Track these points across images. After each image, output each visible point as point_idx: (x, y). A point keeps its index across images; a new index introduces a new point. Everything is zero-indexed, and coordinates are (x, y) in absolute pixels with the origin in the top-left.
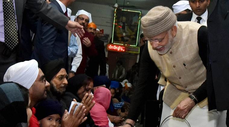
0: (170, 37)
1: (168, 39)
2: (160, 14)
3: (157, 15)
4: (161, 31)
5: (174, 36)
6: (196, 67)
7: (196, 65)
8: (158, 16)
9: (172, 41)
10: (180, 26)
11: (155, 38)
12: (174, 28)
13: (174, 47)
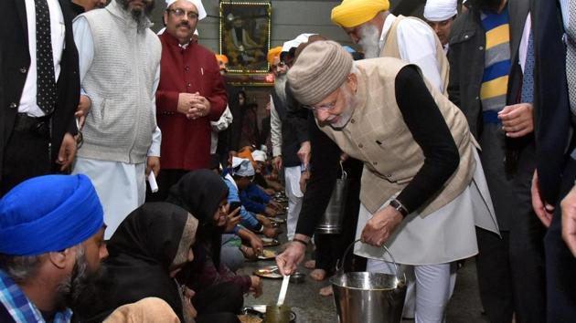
0: (347, 95)
1: (344, 100)
2: (320, 59)
3: (314, 61)
4: (328, 90)
5: (353, 92)
6: (401, 144)
7: (402, 139)
8: (316, 63)
9: (352, 101)
10: (363, 71)
11: (321, 104)
12: (350, 78)
13: (358, 112)
